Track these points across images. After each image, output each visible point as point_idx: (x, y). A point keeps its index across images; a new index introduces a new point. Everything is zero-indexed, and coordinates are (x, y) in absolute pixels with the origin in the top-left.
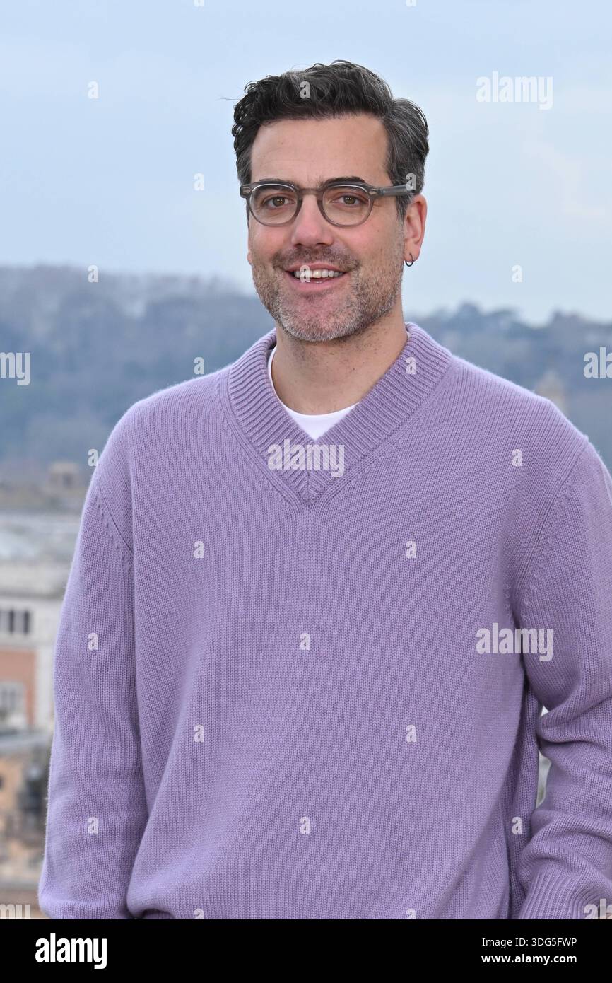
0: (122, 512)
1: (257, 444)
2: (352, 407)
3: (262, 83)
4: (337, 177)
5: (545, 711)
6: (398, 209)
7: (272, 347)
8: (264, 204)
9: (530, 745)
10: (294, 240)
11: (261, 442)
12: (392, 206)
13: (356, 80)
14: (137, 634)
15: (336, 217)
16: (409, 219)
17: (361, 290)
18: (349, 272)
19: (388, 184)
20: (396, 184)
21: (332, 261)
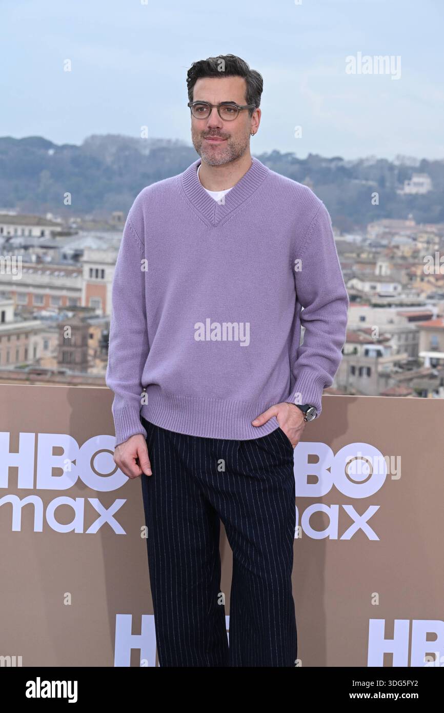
0: (140, 230)
1: (194, 203)
2: (231, 189)
3: (198, 62)
4: (225, 101)
5: (303, 309)
6: (249, 114)
7: (198, 166)
8: (197, 110)
9: (298, 322)
10: (208, 125)
11: (195, 202)
12: (247, 113)
13: (235, 63)
14: (146, 278)
15: (225, 117)
16: (254, 117)
17: (232, 146)
18: (227, 139)
19: (245, 104)
20: (249, 104)
21: (220, 136)
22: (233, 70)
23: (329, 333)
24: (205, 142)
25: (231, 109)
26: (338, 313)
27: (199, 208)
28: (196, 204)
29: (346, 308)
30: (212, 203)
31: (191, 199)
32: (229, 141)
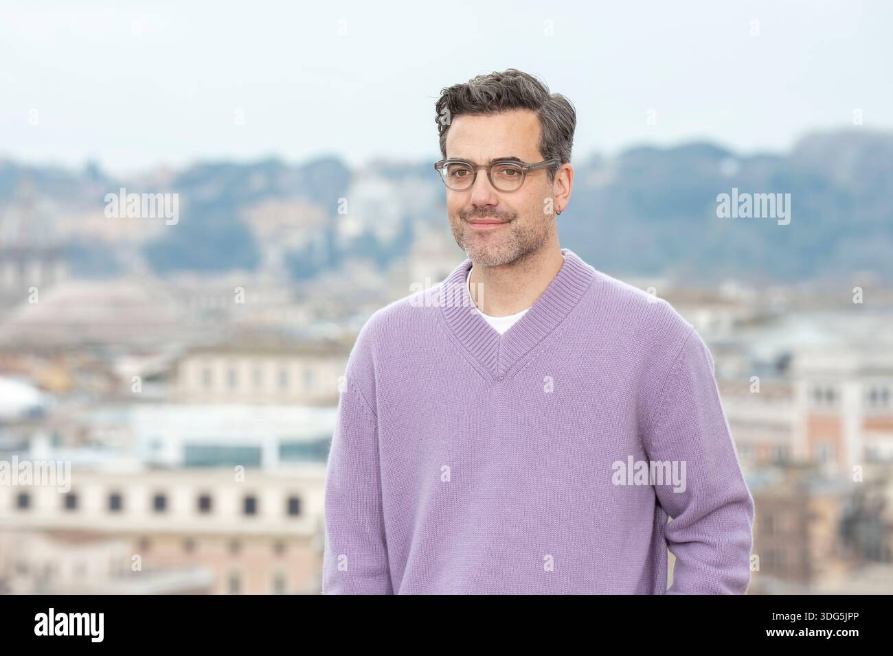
0: (369, 388)
1: (461, 339)
2: (527, 311)
3: (452, 89)
4: (500, 157)
5: (670, 519)
6: (548, 175)
7: (469, 270)
8: (453, 174)
9: (663, 544)
10: (471, 202)
11: (464, 337)
12: (543, 175)
13: (517, 87)
14: (382, 475)
15: (499, 184)
16: (560, 180)
17: (518, 233)
18: (509, 221)
19: (540, 159)
20: (547, 159)
21: (496, 217)
22: (512, 99)
23: (718, 565)
24: (468, 229)
25: (514, 171)
26: (733, 527)
27: (471, 348)
28: (466, 341)
29: (748, 518)
30: (493, 337)
31: (456, 332)
32: (514, 225)
